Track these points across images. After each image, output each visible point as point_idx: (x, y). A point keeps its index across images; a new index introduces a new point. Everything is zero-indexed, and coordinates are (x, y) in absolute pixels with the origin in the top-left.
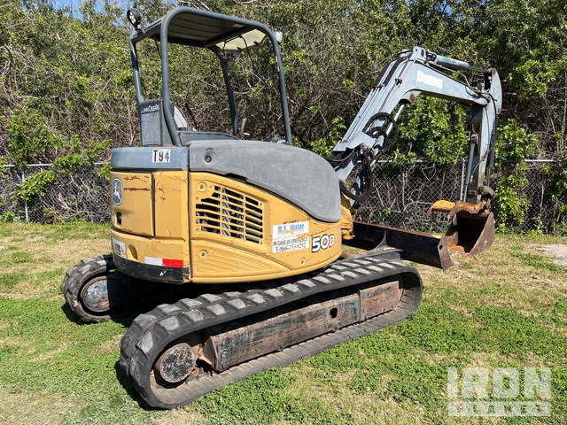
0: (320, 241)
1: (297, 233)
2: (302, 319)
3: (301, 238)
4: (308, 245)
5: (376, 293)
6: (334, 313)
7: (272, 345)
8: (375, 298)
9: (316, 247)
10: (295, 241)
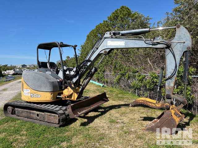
0: (33, 95)
1: (28, 92)
2: (30, 113)
3: (28, 93)
4: (30, 95)
5: (50, 115)
6: (38, 115)
7: (24, 116)
8: (50, 117)
9: (32, 96)
10: (27, 93)
